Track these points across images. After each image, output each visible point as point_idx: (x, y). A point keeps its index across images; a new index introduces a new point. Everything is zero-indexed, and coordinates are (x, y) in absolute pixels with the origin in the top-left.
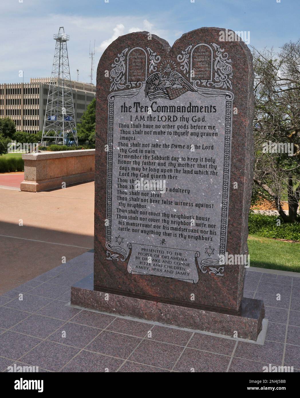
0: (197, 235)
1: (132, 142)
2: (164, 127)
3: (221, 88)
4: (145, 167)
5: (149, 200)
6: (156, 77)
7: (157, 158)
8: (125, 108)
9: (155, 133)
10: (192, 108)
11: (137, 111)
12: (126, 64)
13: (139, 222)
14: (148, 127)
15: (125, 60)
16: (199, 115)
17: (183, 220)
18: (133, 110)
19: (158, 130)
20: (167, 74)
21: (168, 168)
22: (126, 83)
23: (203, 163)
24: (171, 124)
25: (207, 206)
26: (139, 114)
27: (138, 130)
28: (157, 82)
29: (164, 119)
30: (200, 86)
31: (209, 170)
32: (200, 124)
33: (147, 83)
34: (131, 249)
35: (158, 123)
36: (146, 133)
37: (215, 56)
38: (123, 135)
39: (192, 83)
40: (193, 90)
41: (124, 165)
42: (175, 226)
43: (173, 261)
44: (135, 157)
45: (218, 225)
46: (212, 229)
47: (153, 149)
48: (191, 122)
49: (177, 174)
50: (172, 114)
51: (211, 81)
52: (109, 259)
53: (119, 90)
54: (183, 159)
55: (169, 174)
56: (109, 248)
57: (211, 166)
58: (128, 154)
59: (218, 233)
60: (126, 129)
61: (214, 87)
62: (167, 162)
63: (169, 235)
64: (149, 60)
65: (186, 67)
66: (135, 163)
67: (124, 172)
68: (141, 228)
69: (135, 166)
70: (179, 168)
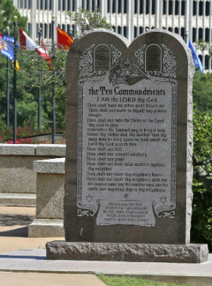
0: (153, 188)
1: (99, 118)
2: (125, 106)
3: (168, 77)
4: (110, 137)
5: (114, 164)
6: (118, 67)
7: (120, 130)
8: (92, 92)
9: (118, 111)
10: (147, 92)
11: (103, 94)
12: (93, 56)
13: (106, 182)
14: (112, 106)
15: (92, 53)
16: (152, 97)
17: (142, 177)
18: (100, 93)
19: (120, 109)
20: (127, 66)
21: (128, 137)
22: (93, 71)
23: (156, 133)
24: (130, 103)
25: (160, 165)
26: (105, 96)
27: (104, 108)
28: (118, 72)
29: (125, 100)
30: (153, 75)
31: (161, 138)
32: (153, 103)
33: (111, 71)
34: (99, 205)
35: (121, 103)
36: (110, 111)
37: (163, 54)
38: (91, 113)
39: (146, 73)
40: (147, 78)
41: (92, 137)
42: (136, 182)
43: (135, 211)
44: (102, 130)
45: (169, 178)
46: (165, 183)
47: (117, 123)
48: (146, 102)
49: (136, 142)
50: (131, 96)
51: (160, 72)
52: (80, 215)
53: (87, 77)
54: (141, 130)
55: (130, 142)
56: (79, 206)
57: (162, 135)
58: (95, 127)
59: (169, 185)
60: (94, 108)
61: (163, 77)
62: (128, 133)
63: (131, 190)
64: (112, 54)
65: (141, 60)
66: (102, 134)
67: (93, 142)
68: (107, 187)
69: (102, 137)
70: (138, 138)
